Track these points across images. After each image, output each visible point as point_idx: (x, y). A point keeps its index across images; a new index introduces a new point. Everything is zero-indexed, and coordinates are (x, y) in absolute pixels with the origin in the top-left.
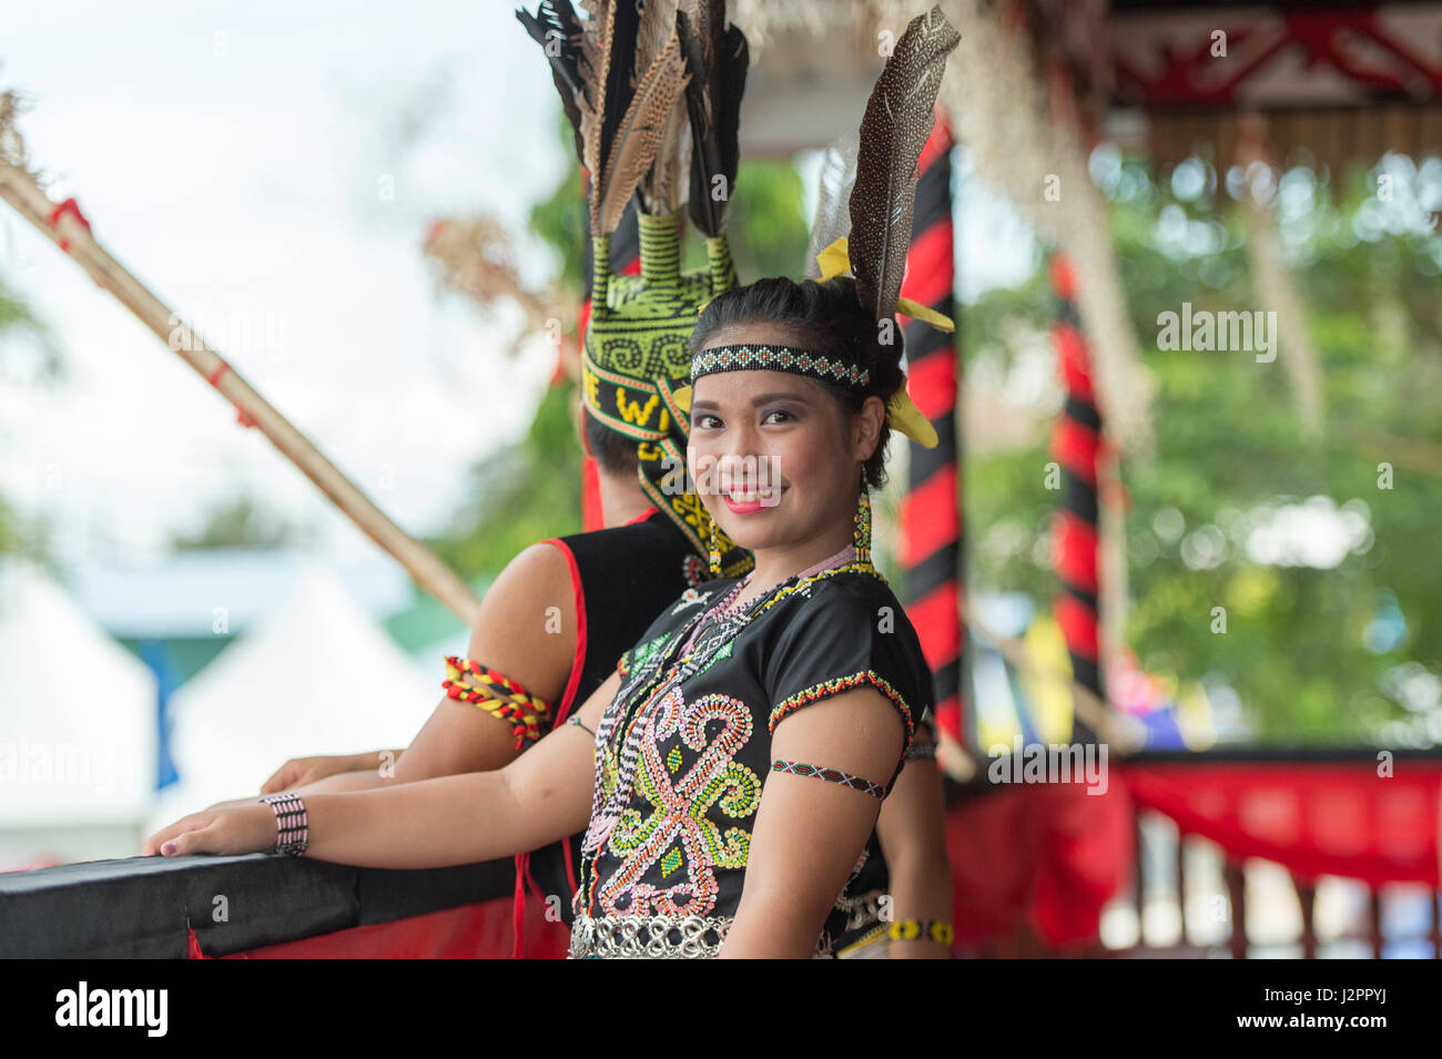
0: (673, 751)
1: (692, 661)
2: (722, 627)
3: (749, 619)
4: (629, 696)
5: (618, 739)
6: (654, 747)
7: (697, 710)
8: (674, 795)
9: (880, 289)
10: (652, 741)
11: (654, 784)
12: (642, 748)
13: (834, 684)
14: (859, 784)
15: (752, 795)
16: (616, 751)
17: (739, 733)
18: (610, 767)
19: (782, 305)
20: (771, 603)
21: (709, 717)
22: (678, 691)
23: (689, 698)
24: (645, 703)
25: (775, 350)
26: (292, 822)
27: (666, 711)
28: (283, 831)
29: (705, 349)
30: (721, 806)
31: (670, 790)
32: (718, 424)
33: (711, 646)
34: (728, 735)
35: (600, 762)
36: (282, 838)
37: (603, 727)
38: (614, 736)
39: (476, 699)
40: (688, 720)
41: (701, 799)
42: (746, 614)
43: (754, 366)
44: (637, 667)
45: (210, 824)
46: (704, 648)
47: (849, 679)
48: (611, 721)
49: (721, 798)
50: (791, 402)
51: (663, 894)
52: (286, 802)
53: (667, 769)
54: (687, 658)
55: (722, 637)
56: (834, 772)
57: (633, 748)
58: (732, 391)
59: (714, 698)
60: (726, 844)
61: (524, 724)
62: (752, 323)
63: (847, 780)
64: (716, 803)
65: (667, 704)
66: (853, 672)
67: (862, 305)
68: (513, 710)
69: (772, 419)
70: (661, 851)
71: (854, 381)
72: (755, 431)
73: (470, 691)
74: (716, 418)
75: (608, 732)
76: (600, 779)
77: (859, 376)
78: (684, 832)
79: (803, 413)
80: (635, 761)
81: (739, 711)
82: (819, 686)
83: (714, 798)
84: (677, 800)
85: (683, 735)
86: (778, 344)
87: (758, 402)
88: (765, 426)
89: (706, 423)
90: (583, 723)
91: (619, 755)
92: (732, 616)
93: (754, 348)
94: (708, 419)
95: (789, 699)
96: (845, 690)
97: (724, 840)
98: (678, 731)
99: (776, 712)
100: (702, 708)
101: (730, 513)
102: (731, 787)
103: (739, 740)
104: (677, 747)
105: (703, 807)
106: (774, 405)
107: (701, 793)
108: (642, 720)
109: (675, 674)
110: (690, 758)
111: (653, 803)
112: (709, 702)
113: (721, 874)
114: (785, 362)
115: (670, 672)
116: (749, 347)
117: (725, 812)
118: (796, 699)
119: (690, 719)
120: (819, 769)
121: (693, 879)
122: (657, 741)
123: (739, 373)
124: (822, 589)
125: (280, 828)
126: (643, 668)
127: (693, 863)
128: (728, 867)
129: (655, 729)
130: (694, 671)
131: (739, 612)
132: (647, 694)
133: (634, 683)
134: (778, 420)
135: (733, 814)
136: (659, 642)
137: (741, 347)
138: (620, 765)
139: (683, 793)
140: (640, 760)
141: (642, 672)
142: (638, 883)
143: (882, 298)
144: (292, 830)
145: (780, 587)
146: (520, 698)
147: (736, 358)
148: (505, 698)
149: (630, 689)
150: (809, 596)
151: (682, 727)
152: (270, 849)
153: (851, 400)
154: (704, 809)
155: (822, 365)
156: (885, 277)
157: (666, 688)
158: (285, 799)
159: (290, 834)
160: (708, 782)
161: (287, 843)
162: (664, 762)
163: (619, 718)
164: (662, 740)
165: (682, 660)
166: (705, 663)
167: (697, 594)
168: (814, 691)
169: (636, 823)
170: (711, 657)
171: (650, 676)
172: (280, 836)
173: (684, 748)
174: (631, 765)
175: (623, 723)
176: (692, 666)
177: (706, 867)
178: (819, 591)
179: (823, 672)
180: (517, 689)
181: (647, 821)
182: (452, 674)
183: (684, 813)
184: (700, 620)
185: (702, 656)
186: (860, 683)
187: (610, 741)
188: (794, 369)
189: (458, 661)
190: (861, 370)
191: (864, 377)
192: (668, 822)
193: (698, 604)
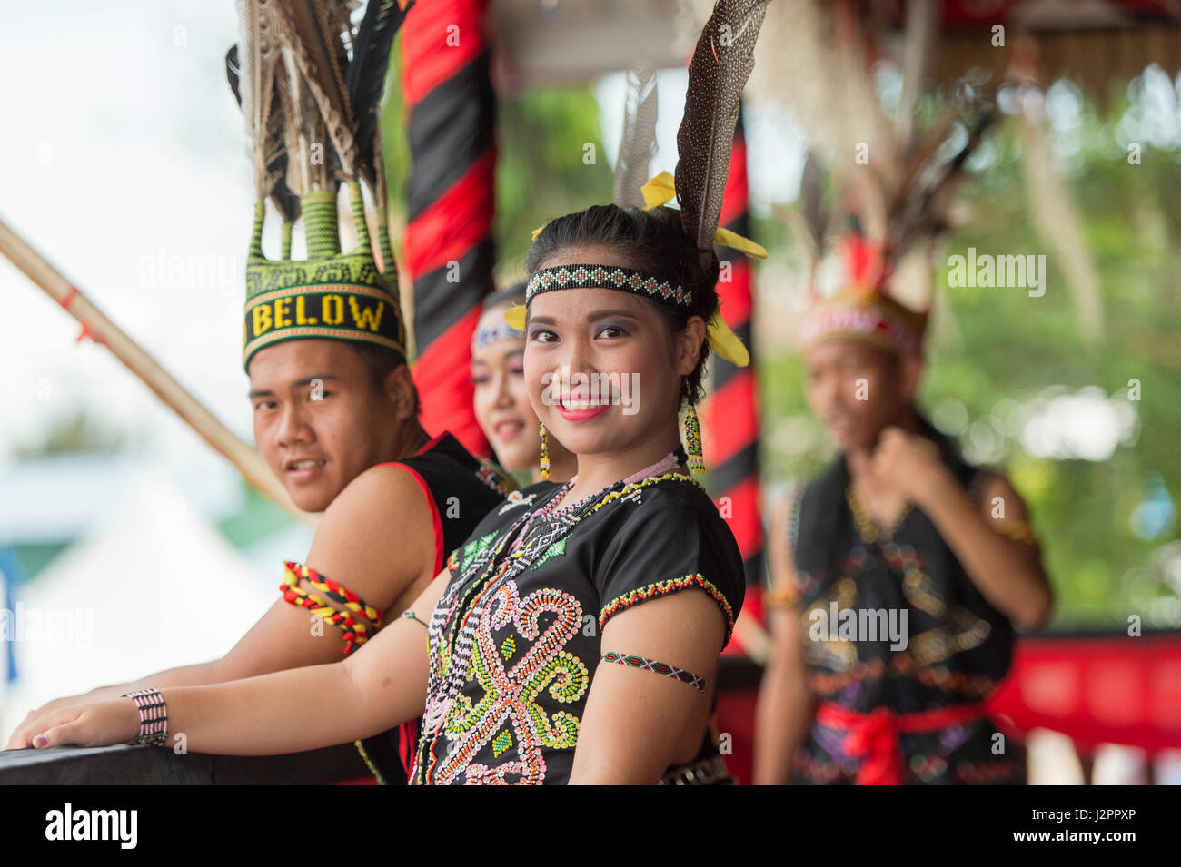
0: (508, 640)
1: (523, 557)
2: (552, 526)
3: (578, 519)
4: (461, 588)
5: (454, 628)
6: (489, 636)
7: (531, 603)
8: (507, 680)
9: (701, 218)
10: (487, 629)
11: (487, 670)
12: (477, 636)
13: (665, 585)
14: (685, 677)
15: (580, 683)
16: (451, 639)
17: (570, 625)
18: (443, 654)
19: (615, 229)
20: (599, 505)
21: (542, 609)
22: (513, 585)
23: (524, 591)
24: (479, 594)
25: (610, 270)
26: (153, 714)
27: (501, 603)
28: (145, 722)
29: (543, 268)
30: (551, 692)
31: (503, 675)
32: (554, 338)
33: (542, 543)
34: (559, 626)
35: (434, 650)
36: (144, 730)
37: (436, 617)
38: (449, 625)
39: (311, 606)
40: (522, 611)
41: (532, 685)
42: (575, 514)
43: (589, 284)
44: (467, 562)
45: (77, 718)
46: (535, 545)
47: (678, 581)
48: (445, 611)
49: (551, 684)
50: (623, 318)
51: (496, 773)
52: (147, 696)
53: (501, 656)
54: (518, 553)
55: (552, 535)
56: (663, 665)
57: (469, 636)
58: (569, 307)
59: (547, 591)
60: (554, 727)
61: (353, 631)
62: (586, 246)
63: (674, 673)
64: (546, 689)
65: (501, 595)
66: (682, 575)
67: (686, 231)
68: (344, 619)
69: (605, 334)
70: (493, 733)
71: (679, 301)
72: (589, 344)
73: (305, 598)
74: (551, 333)
75: (443, 622)
76: (435, 665)
77: (684, 297)
78: (513, 715)
79: (635, 329)
80: (470, 648)
81: (570, 604)
82: (651, 586)
83: (544, 684)
84: (509, 685)
85: (517, 625)
86: (612, 264)
87: (593, 318)
88: (598, 341)
89: (542, 337)
90: (417, 616)
91: (454, 642)
92: (560, 516)
93: (590, 268)
94: (544, 334)
95: (621, 597)
96: (675, 591)
97: (552, 723)
98: (512, 621)
99: (607, 608)
100: (536, 600)
101: (564, 420)
102: (560, 674)
103: (569, 632)
104: (511, 636)
105: (534, 692)
106: (607, 322)
107: (532, 679)
108: (478, 611)
109: (507, 569)
110: (523, 646)
111: (484, 687)
112: (543, 596)
113: (548, 753)
114: (619, 281)
115: (502, 566)
116: (585, 266)
117: (554, 697)
118: (628, 597)
119: (524, 611)
120: (649, 661)
121: (523, 757)
122: (492, 630)
123: (575, 290)
124: (652, 496)
125: (142, 720)
126: (473, 562)
127: (523, 744)
128: (556, 747)
129: (490, 619)
130: (526, 566)
131: (567, 512)
132: (480, 586)
133: (465, 577)
134: (611, 336)
135: (562, 700)
136: (488, 539)
137: (577, 267)
138: (454, 651)
139: (515, 678)
140: (475, 647)
141: (472, 566)
142: (471, 763)
143: (703, 226)
144: (153, 721)
145: (607, 491)
146: (354, 607)
147: (573, 277)
148: (338, 606)
149: (462, 581)
150: (639, 502)
151: (516, 618)
152: (132, 740)
153: (677, 318)
154: (534, 694)
155: (651, 285)
156: (706, 206)
157: (500, 581)
158: (146, 693)
159: (152, 725)
160: (539, 670)
161: (149, 734)
162: (499, 649)
163: (453, 608)
164: (497, 629)
165: (513, 555)
166: (537, 558)
167: (522, 495)
168: (646, 590)
169: (467, 708)
170: (543, 553)
171: (480, 570)
172: (142, 727)
173: (518, 638)
174: (466, 651)
175: (457, 614)
176: (524, 561)
177: (535, 747)
178: (650, 498)
179: (653, 574)
180: (351, 597)
181: (478, 706)
182: (289, 579)
183: (515, 698)
184: (528, 519)
185: (534, 553)
186: (689, 585)
187: (445, 630)
188: (626, 288)
189: (297, 566)
190: (685, 292)
191: (688, 298)
192: (498, 706)
193: (524, 505)
